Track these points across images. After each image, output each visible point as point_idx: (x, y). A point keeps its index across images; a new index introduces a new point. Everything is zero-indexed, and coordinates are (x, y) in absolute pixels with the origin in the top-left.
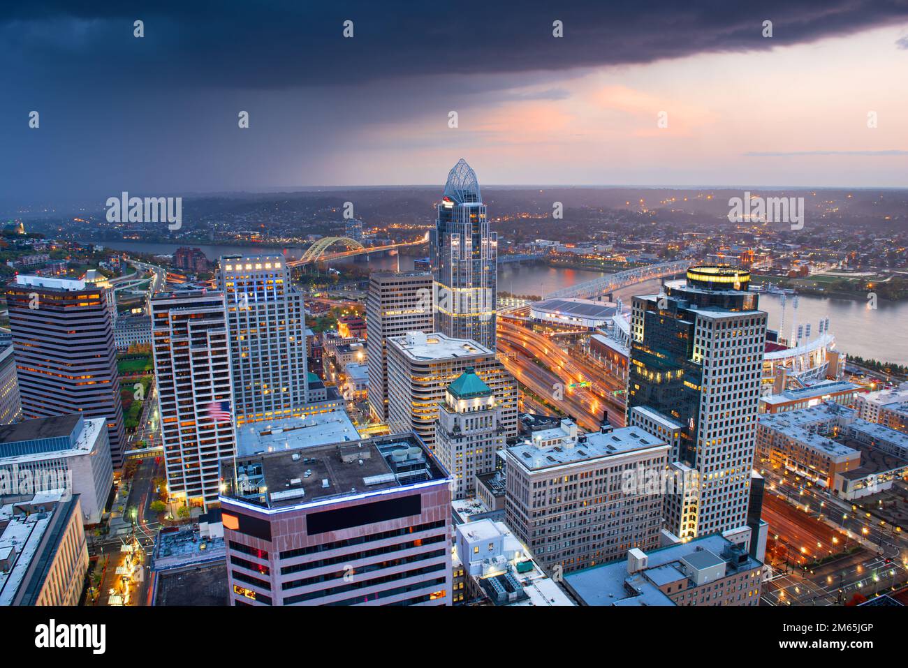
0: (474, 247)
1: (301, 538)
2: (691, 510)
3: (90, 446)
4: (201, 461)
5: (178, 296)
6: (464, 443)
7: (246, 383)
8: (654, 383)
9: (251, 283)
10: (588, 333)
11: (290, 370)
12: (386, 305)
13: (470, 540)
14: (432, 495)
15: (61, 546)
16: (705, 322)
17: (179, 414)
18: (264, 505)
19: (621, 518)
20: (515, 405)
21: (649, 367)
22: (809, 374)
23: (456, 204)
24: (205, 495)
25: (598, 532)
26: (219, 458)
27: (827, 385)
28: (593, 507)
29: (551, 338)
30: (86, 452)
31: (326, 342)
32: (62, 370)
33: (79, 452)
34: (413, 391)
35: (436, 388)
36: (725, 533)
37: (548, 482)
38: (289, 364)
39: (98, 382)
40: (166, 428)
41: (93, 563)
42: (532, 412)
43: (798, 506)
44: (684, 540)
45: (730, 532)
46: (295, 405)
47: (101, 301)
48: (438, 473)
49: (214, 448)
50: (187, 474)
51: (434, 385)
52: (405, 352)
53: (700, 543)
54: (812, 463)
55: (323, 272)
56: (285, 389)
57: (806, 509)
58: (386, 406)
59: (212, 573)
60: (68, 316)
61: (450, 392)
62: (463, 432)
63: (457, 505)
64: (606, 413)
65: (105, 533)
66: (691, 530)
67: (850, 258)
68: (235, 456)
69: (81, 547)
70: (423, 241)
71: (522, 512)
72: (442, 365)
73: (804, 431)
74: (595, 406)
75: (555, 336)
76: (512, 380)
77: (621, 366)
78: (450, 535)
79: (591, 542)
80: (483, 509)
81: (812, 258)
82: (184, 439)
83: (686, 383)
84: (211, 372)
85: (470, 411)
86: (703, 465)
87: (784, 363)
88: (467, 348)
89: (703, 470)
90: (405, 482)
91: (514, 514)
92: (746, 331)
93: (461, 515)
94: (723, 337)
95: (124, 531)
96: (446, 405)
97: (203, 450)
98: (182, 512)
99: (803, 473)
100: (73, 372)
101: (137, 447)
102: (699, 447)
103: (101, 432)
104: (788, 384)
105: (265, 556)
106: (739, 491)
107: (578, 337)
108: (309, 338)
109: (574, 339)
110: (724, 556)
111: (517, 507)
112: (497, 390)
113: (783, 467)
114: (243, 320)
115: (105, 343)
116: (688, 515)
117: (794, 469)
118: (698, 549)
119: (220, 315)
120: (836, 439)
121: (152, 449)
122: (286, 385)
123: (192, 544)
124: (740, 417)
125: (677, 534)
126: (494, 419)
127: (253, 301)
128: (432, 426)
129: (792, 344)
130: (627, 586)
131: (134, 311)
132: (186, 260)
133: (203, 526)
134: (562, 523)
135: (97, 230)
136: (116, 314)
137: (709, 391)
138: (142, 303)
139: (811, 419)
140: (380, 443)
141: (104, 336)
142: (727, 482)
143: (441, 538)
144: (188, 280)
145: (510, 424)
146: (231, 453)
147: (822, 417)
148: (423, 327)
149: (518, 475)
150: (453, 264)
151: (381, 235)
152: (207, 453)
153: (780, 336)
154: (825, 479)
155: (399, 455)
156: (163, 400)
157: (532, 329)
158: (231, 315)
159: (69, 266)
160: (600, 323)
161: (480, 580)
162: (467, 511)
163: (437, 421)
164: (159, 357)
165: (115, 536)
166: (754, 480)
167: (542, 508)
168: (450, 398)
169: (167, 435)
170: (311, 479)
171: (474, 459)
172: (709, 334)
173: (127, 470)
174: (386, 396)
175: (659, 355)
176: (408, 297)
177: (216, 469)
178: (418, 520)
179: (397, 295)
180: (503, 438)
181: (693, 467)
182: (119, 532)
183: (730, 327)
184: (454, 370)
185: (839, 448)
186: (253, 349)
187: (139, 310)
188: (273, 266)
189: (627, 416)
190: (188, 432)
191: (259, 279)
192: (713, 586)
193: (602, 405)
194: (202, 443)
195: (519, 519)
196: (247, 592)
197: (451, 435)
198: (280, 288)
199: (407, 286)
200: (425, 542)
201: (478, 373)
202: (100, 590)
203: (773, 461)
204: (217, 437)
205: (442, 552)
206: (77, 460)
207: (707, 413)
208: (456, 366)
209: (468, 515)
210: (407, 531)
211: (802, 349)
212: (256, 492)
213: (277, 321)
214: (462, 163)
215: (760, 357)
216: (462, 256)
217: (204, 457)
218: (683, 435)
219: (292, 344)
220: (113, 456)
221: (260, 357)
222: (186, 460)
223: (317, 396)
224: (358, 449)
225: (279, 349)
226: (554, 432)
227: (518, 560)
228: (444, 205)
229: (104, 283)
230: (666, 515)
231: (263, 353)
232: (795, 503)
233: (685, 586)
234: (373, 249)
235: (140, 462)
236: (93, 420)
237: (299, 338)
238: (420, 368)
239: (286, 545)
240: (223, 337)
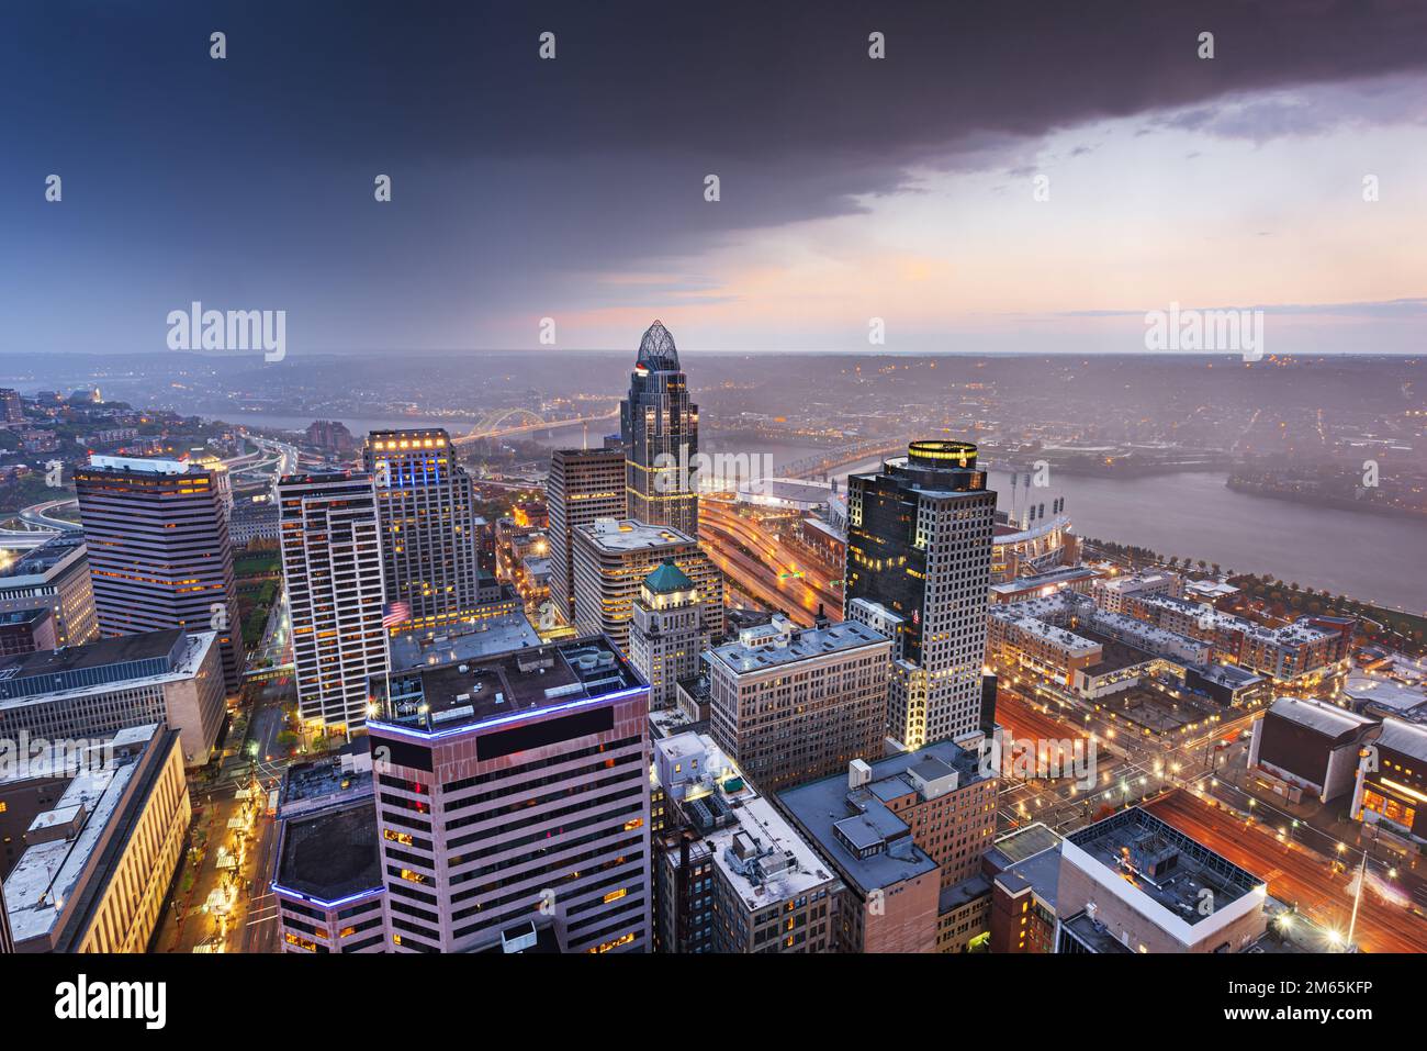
0: (672, 422)
1: (469, 765)
2: (918, 714)
3: (195, 667)
4: (344, 679)
5: (314, 480)
6: (662, 645)
7: (402, 583)
8: (873, 572)
9: (407, 464)
10: (800, 517)
11: (456, 566)
12: (571, 488)
13: (671, 758)
14: (626, 706)
15: (152, 798)
16: (928, 503)
17: (315, 623)
18: (424, 729)
19: (841, 724)
20: (720, 600)
21: (868, 554)
22: (1043, 559)
23: (651, 372)
24: (348, 721)
25: (815, 743)
26: (366, 674)
27: (1063, 572)
28: (810, 713)
29: (760, 523)
30: (189, 676)
31: (499, 531)
32: (156, 573)
33: (181, 676)
34: (603, 586)
35: (631, 583)
36: (956, 739)
37: (758, 687)
38: (455, 560)
39: (207, 588)
40: (298, 641)
41: (196, 817)
42: (740, 607)
43: (1036, 707)
44: (911, 749)
45: (962, 737)
46: (463, 607)
47: (210, 487)
48: (633, 680)
49: (361, 663)
50: (325, 695)
51: (628, 579)
52: (594, 541)
53: (929, 752)
54: (1049, 658)
55: (496, 449)
56: (450, 589)
57: (1045, 710)
58: (572, 604)
59: (355, 816)
60: (164, 505)
61: (647, 587)
62: (661, 632)
63: (655, 717)
64: (821, 606)
65: (213, 777)
66: (919, 736)
67: (1086, 430)
68: (387, 671)
69: (180, 798)
70: (612, 414)
71: (729, 723)
72: (638, 556)
73: (1039, 622)
74: (810, 599)
75: (764, 521)
76: (717, 571)
77: (837, 553)
78: (647, 753)
79: (809, 754)
80: (687, 719)
81: (1046, 431)
82: (321, 653)
83: (910, 571)
84: (357, 570)
85: (670, 608)
86: (929, 662)
87: (1016, 547)
88: (665, 536)
89: (929, 667)
90: (594, 692)
91: (721, 725)
92: (974, 513)
93: (660, 728)
94: (949, 519)
95: (240, 772)
96: (641, 602)
97: (346, 665)
98: (316, 743)
99: (1040, 669)
100: (171, 576)
101: (260, 666)
102: (924, 642)
103: (210, 649)
104: (1020, 571)
105: (425, 790)
106: (970, 691)
107: (790, 521)
108: (480, 527)
109: (785, 523)
110: (956, 766)
111: (724, 717)
112: (700, 583)
113: (1017, 663)
114: (398, 508)
115: (217, 538)
116: (914, 720)
117: (1030, 665)
118: (927, 758)
119: (369, 502)
120: (1075, 631)
121: (279, 667)
122: (451, 583)
123: (331, 783)
124: (969, 608)
125: (903, 742)
126: (697, 616)
127: (410, 484)
128: (625, 627)
129: (1025, 527)
130: (849, 804)
131: (256, 499)
132: (324, 438)
133: (346, 759)
134: (776, 734)
135: (203, 399)
136: (231, 503)
137: (934, 579)
138: (266, 490)
139: (1045, 608)
140: (565, 648)
141: (215, 530)
142: (956, 681)
143: (637, 756)
144: (327, 460)
145: (715, 621)
146: (383, 667)
147: (1058, 606)
148: (614, 513)
149: (725, 679)
150: (648, 441)
151: (564, 408)
152: (352, 669)
153: (1011, 518)
154: (1063, 675)
155: (589, 661)
156: (294, 606)
157: (738, 513)
158: (382, 502)
159: (165, 444)
160: (814, 506)
161: (683, 804)
162: (667, 723)
163: (632, 620)
164: (288, 554)
165: (228, 779)
166: (986, 678)
167: (752, 717)
168: (646, 594)
169: (298, 649)
170: (483, 693)
171: (675, 663)
172: (934, 517)
173: (246, 695)
174: (572, 594)
175: (878, 541)
176: (597, 479)
177: (362, 688)
178: (611, 736)
179: (583, 477)
180: (706, 638)
181: (918, 664)
182: (234, 773)
183: (956, 508)
184: (650, 561)
185: (1079, 641)
186: (410, 541)
187: (263, 498)
188: (434, 443)
189: (845, 609)
190: (327, 643)
191: (417, 459)
192: (944, 800)
193: (817, 597)
194: (345, 657)
195: (727, 730)
196: (401, 836)
197: (647, 636)
198: (443, 469)
199: (596, 466)
200: (619, 762)
201: (678, 564)
202: (206, 850)
203: (1006, 657)
204: (364, 649)
205: (638, 773)
206: (176, 686)
207: (932, 604)
208: (654, 557)
209: (668, 728)
210: (597, 750)
211: (1036, 531)
212: (414, 713)
213: (439, 509)
214: (657, 325)
215: (990, 541)
216: (659, 432)
217: (347, 674)
218: (907, 629)
219: (458, 535)
220: (226, 679)
221: (419, 551)
222: (324, 679)
223: (489, 596)
224: (538, 657)
225: (442, 541)
226: (764, 629)
227: (725, 778)
228: (637, 374)
229: (213, 464)
230: (890, 720)
231: (422, 547)
232: (1032, 703)
233: (913, 802)
234: (554, 424)
235: (264, 685)
236: (199, 636)
237: (467, 528)
238: (611, 559)
239: (451, 775)
240: (373, 528)
